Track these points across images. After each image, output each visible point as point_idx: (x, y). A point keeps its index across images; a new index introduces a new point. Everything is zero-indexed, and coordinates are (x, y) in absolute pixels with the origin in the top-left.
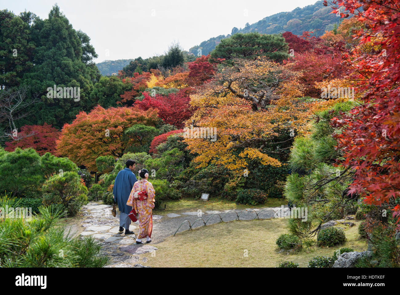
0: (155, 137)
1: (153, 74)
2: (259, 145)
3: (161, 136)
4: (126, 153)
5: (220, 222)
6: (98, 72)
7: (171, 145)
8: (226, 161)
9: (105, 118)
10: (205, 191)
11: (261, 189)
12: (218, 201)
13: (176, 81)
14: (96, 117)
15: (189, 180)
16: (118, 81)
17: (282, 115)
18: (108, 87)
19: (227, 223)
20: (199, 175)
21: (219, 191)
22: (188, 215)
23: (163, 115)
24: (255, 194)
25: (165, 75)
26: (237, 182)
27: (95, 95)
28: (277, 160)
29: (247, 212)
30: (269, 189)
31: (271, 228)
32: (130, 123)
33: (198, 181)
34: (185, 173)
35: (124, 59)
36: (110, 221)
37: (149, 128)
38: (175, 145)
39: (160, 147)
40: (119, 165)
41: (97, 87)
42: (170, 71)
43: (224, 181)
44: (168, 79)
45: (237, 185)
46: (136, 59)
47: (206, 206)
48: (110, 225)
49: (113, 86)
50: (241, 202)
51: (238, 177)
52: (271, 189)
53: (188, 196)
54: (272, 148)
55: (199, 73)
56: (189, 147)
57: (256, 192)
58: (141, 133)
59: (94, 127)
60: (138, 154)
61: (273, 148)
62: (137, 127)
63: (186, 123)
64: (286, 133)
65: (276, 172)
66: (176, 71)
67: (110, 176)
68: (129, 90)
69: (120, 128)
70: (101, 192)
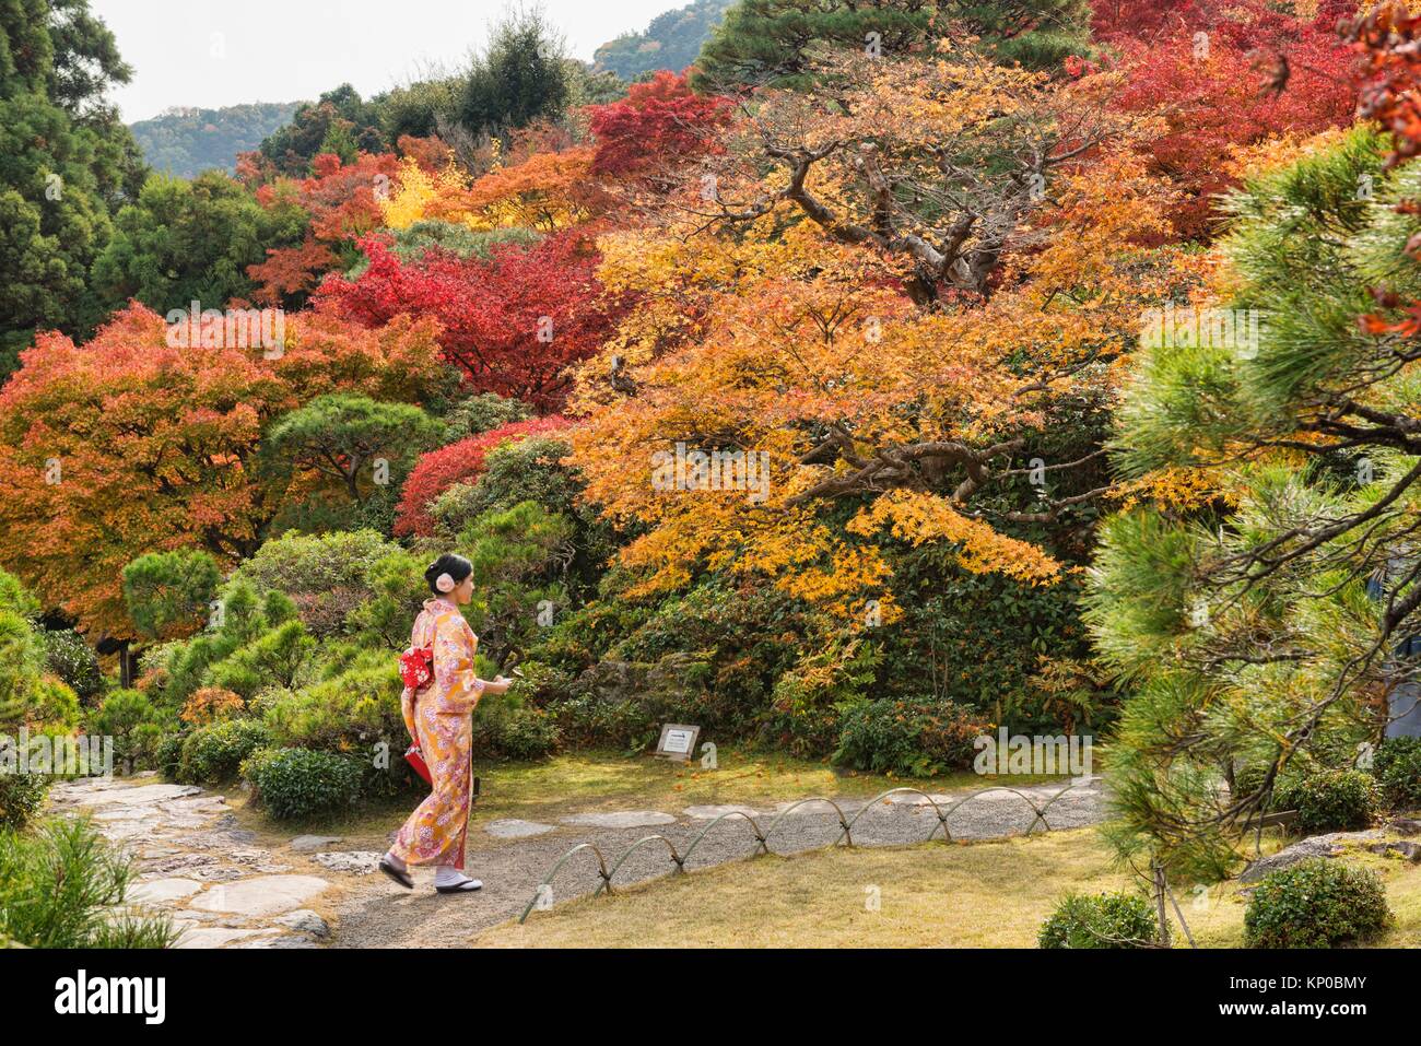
0: (422, 457)
1: (409, 158)
2: (947, 482)
3: (452, 453)
4: (278, 536)
5: (757, 856)
6: (131, 154)
7: (507, 490)
8: (782, 557)
9: (167, 362)
10: (679, 712)
11: (961, 698)
12: (742, 762)
13: (529, 195)
14: (123, 357)
15: (597, 661)
16: (235, 195)
17: (1063, 327)
18: (184, 228)
19: (789, 859)
20: (647, 638)
21: (747, 712)
22: (593, 828)
23: (461, 346)
24: (929, 723)
25: (472, 166)
26: (841, 667)
27: (117, 269)
28: (1037, 552)
29: (888, 811)
30: (1002, 702)
31: (1012, 877)
32: (297, 390)
33: (640, 665)
34: (578, 630)
35: (266, 100)
36: (192, 857)
37: (394, 414)
38: (523, 492)
39: (448, 501)
40: (242, 592)
41: (129, 226)
42: (496, 143)
43: (774, 662)
44: (489, 185)
45: (841, 683)
46: (325, 98)
47: (681, 782)
48: (196, 875)
49: (211, 223)
50: (858, 764)
51: (846, 642)
52: (1009, 699)
53: (592, 740)
54: (1014, 495)
55: (644, 153)
56: (596, 491)
57: (935, 712)
58: (354, 438)
59: (113, 411)
60: (339, 539)
61: (1020, 499)
62: (331, 410)
63: (580, 375)
64: (1083, 420)
65: (1032, 614)
66: (530, 146)
67: (197, 646)
68: (291, 241)
69: (247, 414)
70: (151, 727)
